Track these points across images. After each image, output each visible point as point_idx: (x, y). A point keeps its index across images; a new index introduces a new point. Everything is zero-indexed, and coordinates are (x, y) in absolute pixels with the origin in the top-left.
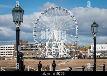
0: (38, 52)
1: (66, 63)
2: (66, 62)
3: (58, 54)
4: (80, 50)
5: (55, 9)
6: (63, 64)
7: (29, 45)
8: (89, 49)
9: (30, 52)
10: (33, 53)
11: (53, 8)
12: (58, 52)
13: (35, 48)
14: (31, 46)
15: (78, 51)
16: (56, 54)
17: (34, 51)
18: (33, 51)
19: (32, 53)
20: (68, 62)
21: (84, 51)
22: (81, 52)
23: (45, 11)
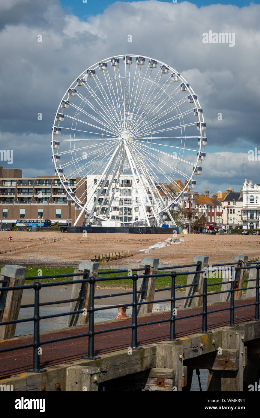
0: (59, 207)
1: (168, 245)
2: (168, 243)
3: (130, 216)
4: (198, 205)
5: (125, 62)
6: (159, 250)
7: (28, 184)
8: (226, 200)
9: (30, 206)
10: (42, 211)
11: (118, 61)
12: (130, 209)
13: (48, 195)
14: (36, 187)
15: (193, 207)
16: (123, 216)
17: (45, 203)
18: (41, 204)
19: (39, 211)
20: (172, 243)
21: (211, 207)
22: (200, 211)
23: (88, 71)
